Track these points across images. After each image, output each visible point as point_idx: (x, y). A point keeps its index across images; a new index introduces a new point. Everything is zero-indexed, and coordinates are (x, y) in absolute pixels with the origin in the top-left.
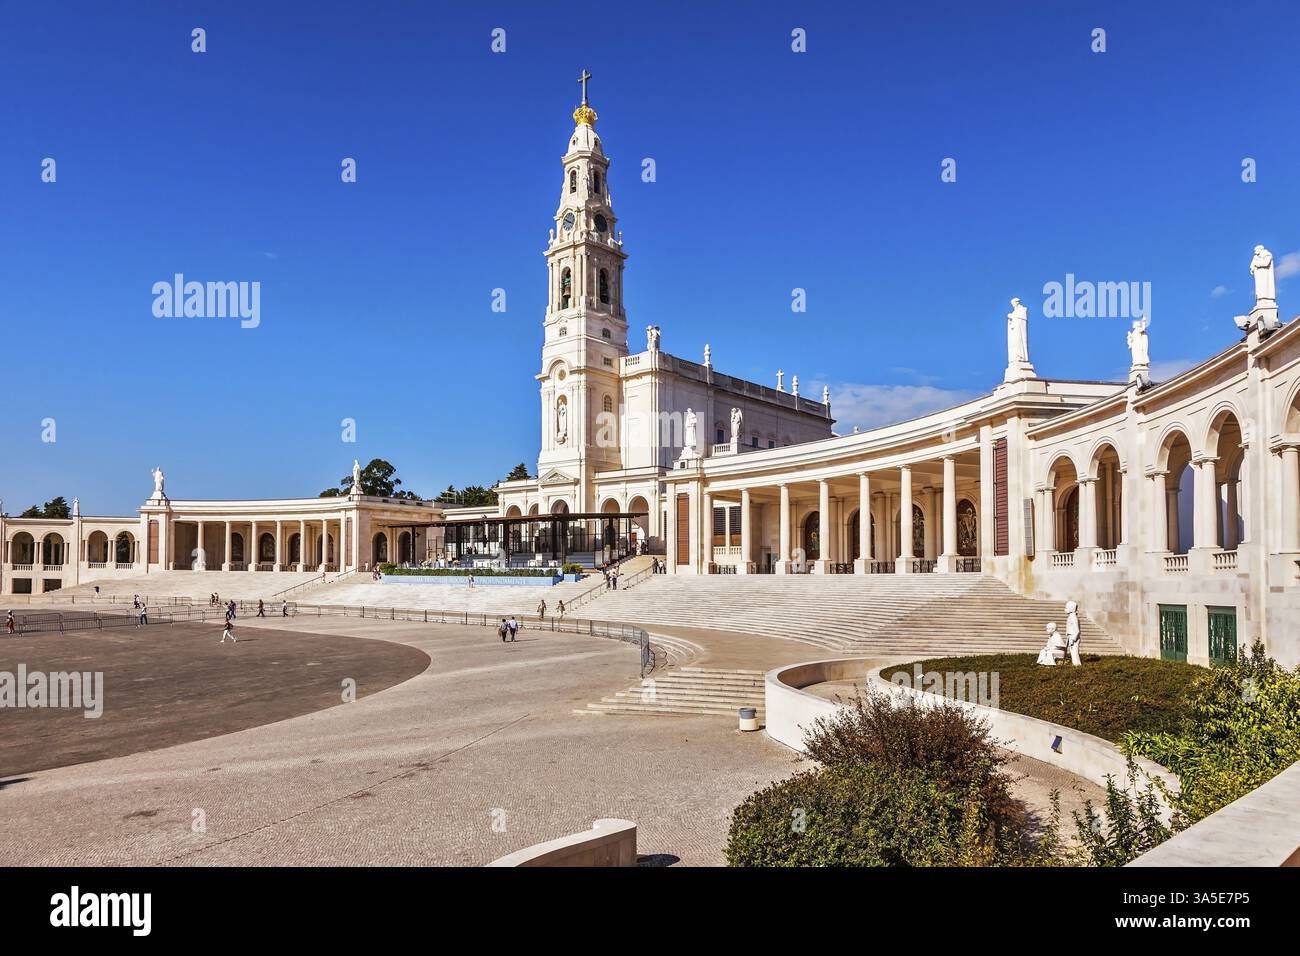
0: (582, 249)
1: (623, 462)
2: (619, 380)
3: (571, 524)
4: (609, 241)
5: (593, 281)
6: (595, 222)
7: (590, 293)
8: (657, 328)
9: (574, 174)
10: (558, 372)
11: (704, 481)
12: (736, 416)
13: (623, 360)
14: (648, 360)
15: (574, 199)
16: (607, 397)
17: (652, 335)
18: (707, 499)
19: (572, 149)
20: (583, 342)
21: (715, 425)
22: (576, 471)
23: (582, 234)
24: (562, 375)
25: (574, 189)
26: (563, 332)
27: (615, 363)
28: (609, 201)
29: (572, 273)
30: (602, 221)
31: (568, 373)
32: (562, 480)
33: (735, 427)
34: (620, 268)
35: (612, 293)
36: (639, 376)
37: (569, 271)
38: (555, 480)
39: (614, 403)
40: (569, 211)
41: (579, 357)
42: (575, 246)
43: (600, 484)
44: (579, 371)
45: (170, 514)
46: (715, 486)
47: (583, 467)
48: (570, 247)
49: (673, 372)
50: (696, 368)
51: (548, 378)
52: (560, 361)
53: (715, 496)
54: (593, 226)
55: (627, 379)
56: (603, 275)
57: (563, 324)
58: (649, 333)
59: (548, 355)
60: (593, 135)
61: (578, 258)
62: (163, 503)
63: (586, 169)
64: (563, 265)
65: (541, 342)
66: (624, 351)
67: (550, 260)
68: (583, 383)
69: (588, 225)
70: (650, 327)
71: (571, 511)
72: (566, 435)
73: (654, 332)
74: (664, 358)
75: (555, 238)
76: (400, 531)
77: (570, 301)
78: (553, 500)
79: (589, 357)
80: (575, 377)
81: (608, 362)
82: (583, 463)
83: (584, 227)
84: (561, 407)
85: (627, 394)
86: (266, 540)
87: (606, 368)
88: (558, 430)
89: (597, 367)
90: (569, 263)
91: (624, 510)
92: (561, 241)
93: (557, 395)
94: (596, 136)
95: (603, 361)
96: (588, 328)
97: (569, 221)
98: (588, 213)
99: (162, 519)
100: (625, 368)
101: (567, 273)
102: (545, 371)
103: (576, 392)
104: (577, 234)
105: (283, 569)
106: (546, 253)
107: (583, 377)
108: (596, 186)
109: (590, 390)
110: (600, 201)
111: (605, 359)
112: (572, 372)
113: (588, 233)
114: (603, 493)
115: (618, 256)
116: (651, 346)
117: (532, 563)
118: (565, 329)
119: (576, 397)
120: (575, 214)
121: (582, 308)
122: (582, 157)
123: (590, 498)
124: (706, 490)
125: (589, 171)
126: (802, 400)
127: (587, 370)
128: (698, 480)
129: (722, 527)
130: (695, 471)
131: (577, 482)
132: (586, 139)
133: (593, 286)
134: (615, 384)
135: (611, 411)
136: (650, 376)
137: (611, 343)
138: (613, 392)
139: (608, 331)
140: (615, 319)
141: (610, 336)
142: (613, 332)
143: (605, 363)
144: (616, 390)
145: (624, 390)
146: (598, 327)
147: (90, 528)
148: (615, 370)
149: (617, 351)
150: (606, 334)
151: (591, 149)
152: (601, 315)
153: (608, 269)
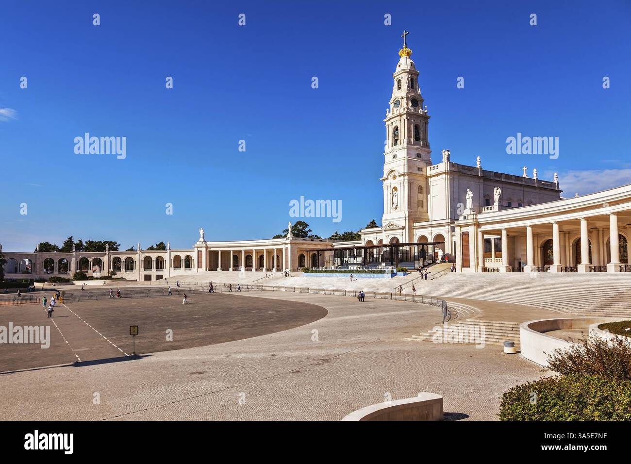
0: (405, 117)
1: (430, 218)
2: (427, 178)
3: (401, 248)
4: (420, 111)
5: (411, 131)
6: (411, 102)
7: (409, 137)
8: (448, 151)
9: (399, 81)
10: (392, 176)
11: (478, 225)
12: (497, 192)
13: (428, 168)
14: (443, 166)
15: (400, 93)
16: (420, 186)
17: (445, 154)
18: (480, 235)
19: (398, 69)
20: (406, 161)
21: (484, 196)
22: (403, 223)
23: (404, 109)
24: (394, 177)
25: (399, 88)
26: (395, 157)
27: (424, 170)
28: (419, 92)
29: (399, 129)
30: (415, 102)
31: (397, 176)
32: (395, 227)
33: (496, 197)
34: (426, 123)
35: (422, 136)
36: (438, 175)
37: (398, 127)
38: (391, 227)
39: (424, 190)
40: (397, 99)
41: (404, 168)
42: (400, 115)
43: (416, 229)
44: (404, 175)
45: (207, 248)
46: (484, 228)
47: (407, 221)
48: (397, 116)
49: (458, 172)
50: (472, 169)
51: (387, 179)
52: (394, 171)
53: (484, 233)
54: (410, 104)
55: (431, 177)
56: (417, 128)
57: (394, 153)
58: (443, 154)
59: (386, 168)
60: (409, 61)
61: (402, 121)
62: (204, 243)
63: (406, 78)
64: (394, 125)
65: (383, 162)
66: (429, 163)
67: (387, 123)
68: (406, 180)
69: (407, 104)
70: (444, 151)
71: (401, 242)
72: (397, 206)
73: (447, 153)
74: (452, 165)
75: (389, 112)
76: (311, 253)
77: (398, 142)
78: (390, 237)
79: (409, 167)
80: (402, 178)
81: (420, 169)
82: (407, 219)
83: (405, 106)
84: (394, 193)
85: (431, 185)
86: (249, 258)
87: (419, 172)
88: (393, 204)
89: (414, 172)
90: (398, 124)
91: (430, 240)
92: (393, 114)
93: (392, 188)
94: (412, 61)
96: (408, 154)
97: (397, 103)
98: (408, 98)
99: (203, 250)
100: (429, 171)
101: (396, 129)
102: (385, 176)
103: (402, 185)
104: (402, 110)
105: (256, 270)
106: (384, 120)
107: (406, 177)
108: (412, 85)
109: (410, 184)
110: (414, 92)
111: (418, 168)
112: (400, 176)
113: (408, 108)
114: (418, 233)
115: (425, 117)
116: (445, 159)
117: (380, 267)
118: (396, 155)
119: (402, 187)
120: (400, 100)
121: (405, 144)
122: (404, 72)
123: (411, 235)
124: (479, 230)
125: (408, 78)
126: (539, 181)
127: (408, 174)
128: (474, 225)
129: (490, 249)
130: (472, 221)
131: (403, 228)
132: (404, 63)
133: (411, 133)
134: (424, 180)
135: (422, 193)
136: (444, 175)
137: (422, 160)
138: (423, 184)
139: (420, 154)
140: (424, 148)
141: (421, 157)
142: (423, 154)
143: (418, 170)
144: (425, 183)
145: (429, 182)
146: (414, 153)
147: (174, 254)
148: (424, 173)
149: (425, 164)
150: (419, 156)
151: (409, 68)
152: (416, 147)
153: (419, 124)
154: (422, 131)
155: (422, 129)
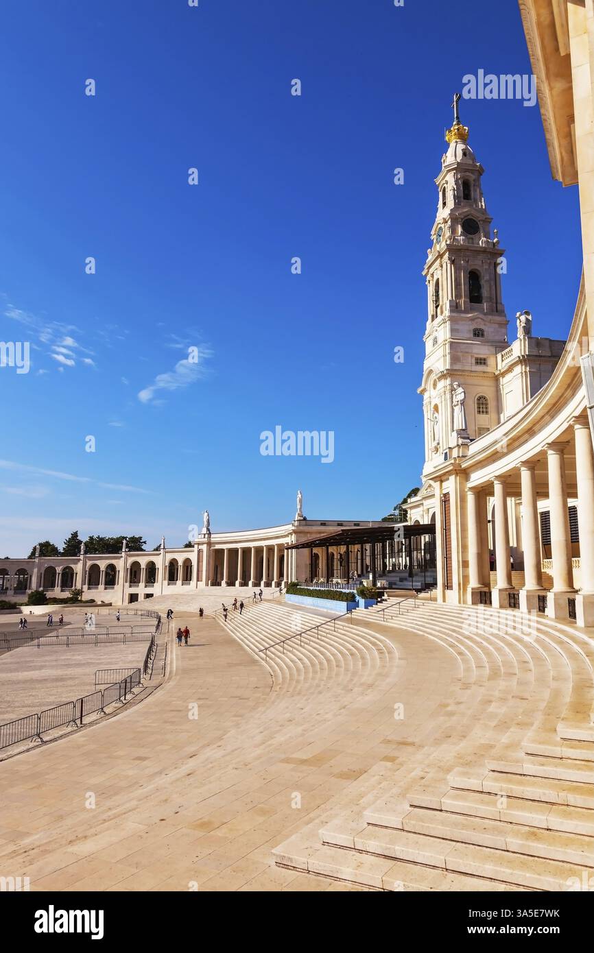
0: (447, 256)
2: (496, 379)
5: (460, 285)
6: (463, 227)
8: (525, 313)
9: (444, 191)
10: (432, 383)
13: (499, 356)
14: (518, 348)
15: (444, 213)
16: (482, 397)
17: (521, 321)
20: (448, 347)
24: (435, 384)
25: (444, 204)
26: (435, 341)
27: (491, 361)
29: (441, 283)
36: (510, 369)
39: (492, 405)
40: (440, 226)
41: (445, 362)
42: (441, 256)
45: (209, 544)
51: (426, 388)
52: (432, 371)
54: (460, 229)
55: (503, 374)
56: (474, 277)
57: (434, 334)
60: (461, 148)
62: (206, 536)
63: (454, 180)
64: (434, 278)
66: (500, 347)
67: (429, 278)
69: (453, 230)
70: (518, 314)
72: (438, 444)
73: (523, 318)
74: (535, 342)
79: (454, 360)
81: (481, 361)
83: (450, 235)
84: (435, 416)
85: (503, 392)
87: (480, 368)
88: (434, 440)
89: (467, 368)
90: (438, 275)
95: (474, 361)
96: (452, 331)
98: (455, 219)
99: (204, 547)
100: (501, 362)
101: (437, 285)
103: (443, 398)
104: (442, 243)
106: (424, 273)
108: (465, 192)
110: (471, 206)
111: (477, 359)
116: (520, 334)
118: (436, 337)
119: (444, 403)
120: (443, 226)
121: (448, 312)
122: (450, 171)
125: (456, 182)
132: (453, 154)
133: (461, 289)
134: (491, 383)
135: (487, 412)
136: (520, 366)
137: (487, 342)
138: (489, 393)
139: (482, 331)
140: (490, 317)
141: (483, 335)
142: (489, 330)
143: (477, 363)
144: (493, 389)
145: (501, 387)
146: (467, 328)
147: (169, 557)
148: (489, 369)
149: (493, 349)
150: (478, 333)
151: (459, 160)
152: (470, 315)
153: (479, 269)
154: (486, 281)
155: (487, 277)
